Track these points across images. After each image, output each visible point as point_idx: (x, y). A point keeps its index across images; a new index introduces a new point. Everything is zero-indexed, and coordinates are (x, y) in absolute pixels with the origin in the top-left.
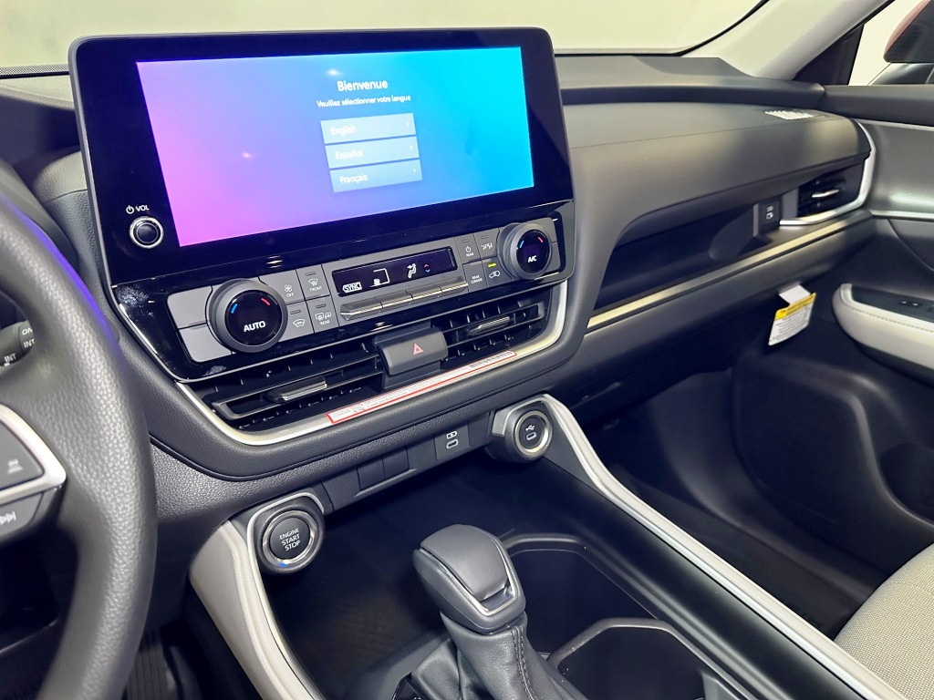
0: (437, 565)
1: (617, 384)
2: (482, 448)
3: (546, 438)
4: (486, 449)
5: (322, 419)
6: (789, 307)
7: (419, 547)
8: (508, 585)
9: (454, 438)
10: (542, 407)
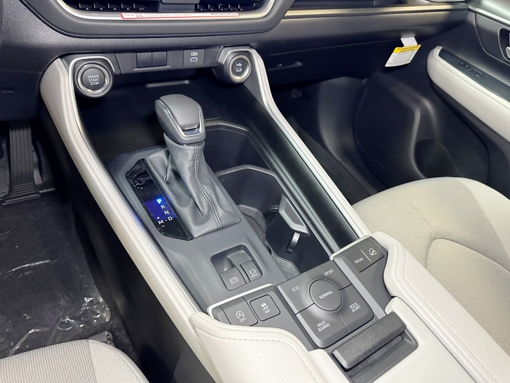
0: (166, 109)
1: (299, 64)
2: (210, 68)
3: (247, 73)
4: (213, 69)
5: (118, 15)
6: (403, 48)
7: (159, 99)
8: (198, 127)
9: (195, 56)
10: (248, 54)
